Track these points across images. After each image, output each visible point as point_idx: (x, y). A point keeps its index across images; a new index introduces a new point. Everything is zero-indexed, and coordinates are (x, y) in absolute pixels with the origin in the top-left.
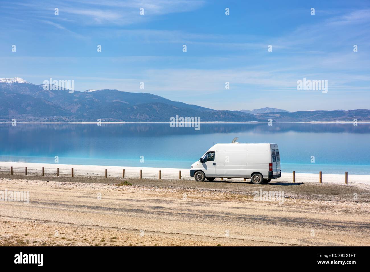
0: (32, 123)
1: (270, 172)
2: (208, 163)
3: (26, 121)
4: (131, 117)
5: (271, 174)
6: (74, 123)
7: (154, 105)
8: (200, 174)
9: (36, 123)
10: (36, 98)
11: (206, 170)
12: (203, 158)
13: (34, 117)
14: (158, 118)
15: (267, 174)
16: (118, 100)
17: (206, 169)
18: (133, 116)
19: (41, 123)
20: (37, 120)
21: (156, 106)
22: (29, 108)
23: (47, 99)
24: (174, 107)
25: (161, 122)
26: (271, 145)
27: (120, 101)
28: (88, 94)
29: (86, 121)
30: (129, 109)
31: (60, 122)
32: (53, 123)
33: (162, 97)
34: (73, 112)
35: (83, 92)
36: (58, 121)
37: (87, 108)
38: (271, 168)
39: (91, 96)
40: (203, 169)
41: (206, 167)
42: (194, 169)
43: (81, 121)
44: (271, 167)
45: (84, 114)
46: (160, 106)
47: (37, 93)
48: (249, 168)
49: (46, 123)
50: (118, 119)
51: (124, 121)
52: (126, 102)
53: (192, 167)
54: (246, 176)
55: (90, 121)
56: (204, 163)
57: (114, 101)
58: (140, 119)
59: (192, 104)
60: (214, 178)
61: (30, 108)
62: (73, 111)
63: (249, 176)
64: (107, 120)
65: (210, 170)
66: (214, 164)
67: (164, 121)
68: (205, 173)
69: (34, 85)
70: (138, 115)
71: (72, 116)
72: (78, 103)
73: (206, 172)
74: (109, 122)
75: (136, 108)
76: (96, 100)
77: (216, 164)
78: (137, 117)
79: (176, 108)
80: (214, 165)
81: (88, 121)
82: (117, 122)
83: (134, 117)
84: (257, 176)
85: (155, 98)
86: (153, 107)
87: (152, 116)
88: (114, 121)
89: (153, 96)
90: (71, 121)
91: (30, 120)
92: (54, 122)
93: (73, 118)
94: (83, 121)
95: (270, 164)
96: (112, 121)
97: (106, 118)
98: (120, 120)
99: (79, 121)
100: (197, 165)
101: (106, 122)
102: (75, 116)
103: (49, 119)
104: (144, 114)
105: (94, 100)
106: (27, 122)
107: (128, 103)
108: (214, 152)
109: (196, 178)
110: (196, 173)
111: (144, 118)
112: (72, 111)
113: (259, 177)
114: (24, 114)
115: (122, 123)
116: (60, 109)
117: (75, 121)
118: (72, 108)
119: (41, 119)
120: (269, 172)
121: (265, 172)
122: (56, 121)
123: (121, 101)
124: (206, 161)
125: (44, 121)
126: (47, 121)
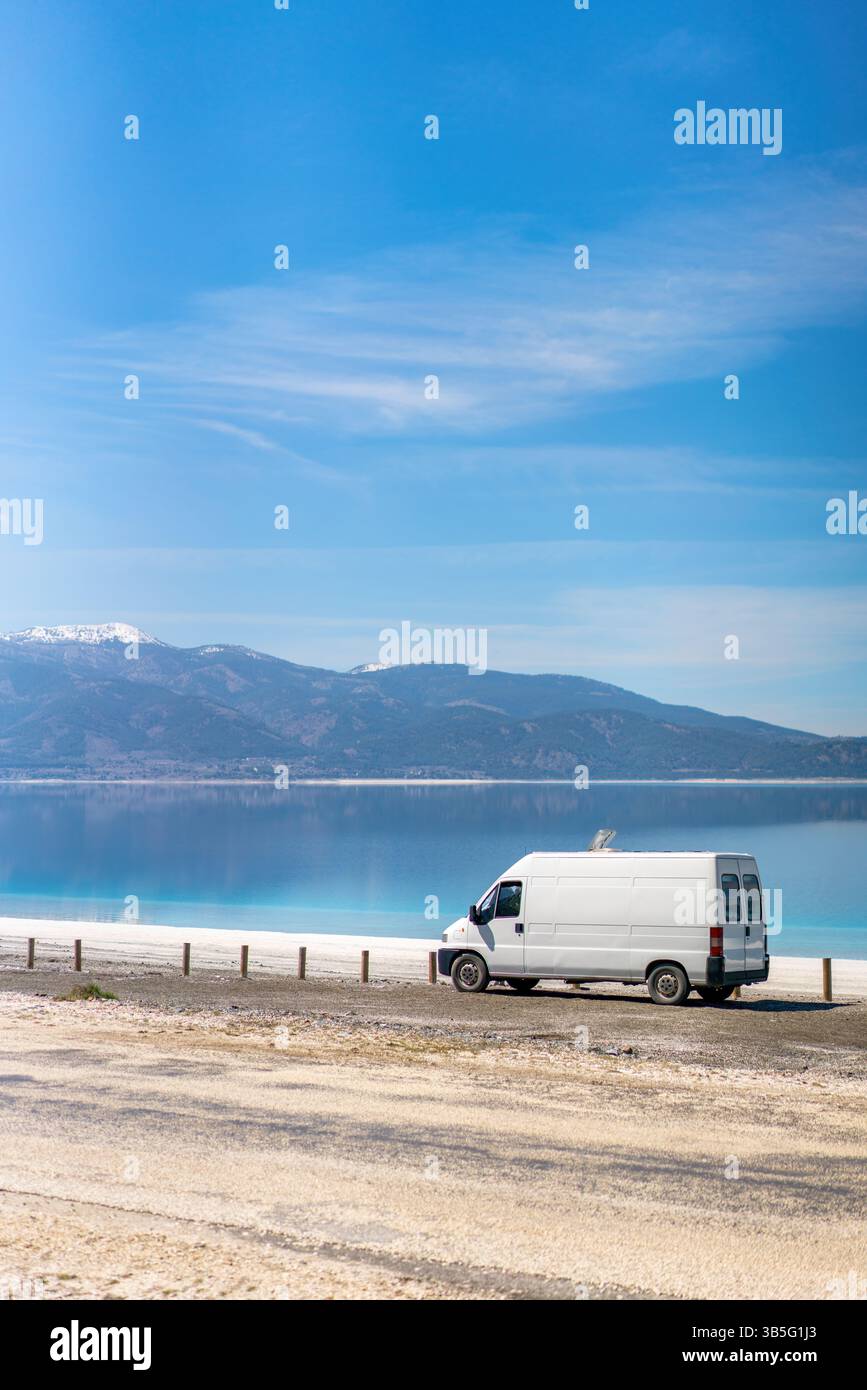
0: (165, 782)
1: (713, 960)
2: (500, 926)
3: (144, 777)
4: (515, 762)
5: (715, 968)
6: (311, 782)
7: (598, 717)
8: (470, 966)
9: (177, 782)
10: (180, 693)
11: (492, 949)
12: (481, 907)
13: (174, 762)
14: (611, 765)
15: (702, 968)
16: (467, 702)
17: (491, 945)
18: (522, 758)
19: (195, 785)
20: (184, 771)
21: (604, 723)
22: (156, 731)
23: (219, 698)
24: (669, 726)
25: (620, 779)
26: (718, 858)
27: (474, 704)
28: (359, 681)
29: (354, 777)
30: (508, 732)
31: (264, 779)
32: (238, 782)
33: (625, 688)
34: (309, 745)
35: (345, 671)
36: (256, 776)
37: (357, 728)
38: (715, 945)
39: (372, 687)
40: (480, 946)
41: (489, 940)
42: (452, 944)
43: (337, 776)
44: (716, 940)
45: (346, 751)
46: (619, 721)
47: (185, 677)
48: (639, 944)
49: (213, 782)
50: (469, 769)
51: (488, 775)
52: (495, 709)
53: (444, 938)
54: (631, 973)
55: (367, 777)
56: (485, 923)
57: (453, 704)
58: (546, 771)
59: (735, 715)
60: (535, 981)
61: (158, 729)
62: (307, 740)
63: (638, 973)
64: (427, 771)
65: (506, 949)
66: (520, 928)
67: (634, 777)
68: (489, 963)
69: (174, 649)
70: (539, 755)
71: (306, 758)
72: (328, 712)
73: (491, 959)
74: (433, 778)
75: (530, 729)
76: (391, 700)
77: (526, 928)
78: (535, 762)
79: (678, 731)
80: (517, 931)
81: (361, 777)
82: (464, 778)
83: (523, 763)
84: (669, 976)
85: (601, 694)
86: (594, 725)
87: (588, 757)
88: (453, 778)
89: (593, 685)
90: (300, 778)
91: (158, 773)
92: (240, 779)
93: (307, 763)
94: (345, 777)
95: (712, 929)
96: (446, 778)
97: (425, 764)
98: (475, 772)
99: (328, 777)
100: (461, 933)
101: (426, 778)
102: (315, 757)
103: (223, 767)
104: (560, 750)
105: (384, 701)
106: (149, 778)
107: (502, 711)
108: (519, 884)
109: (455, 981)
110: (456, 961)
111: (559, 767)
112: (304, 740)
113: (672, 979)
114: (139, 749)
115: (481, 784)
116: (263, 732)
117: (317, 777)
118: (305, 730)
119: (198, 769)
120: (709, 959)
121: (696, 960)
122: (249, 778)
123: (479, 705)
124: (491, 918)
125: (208, 777)
126: (217, 776)
